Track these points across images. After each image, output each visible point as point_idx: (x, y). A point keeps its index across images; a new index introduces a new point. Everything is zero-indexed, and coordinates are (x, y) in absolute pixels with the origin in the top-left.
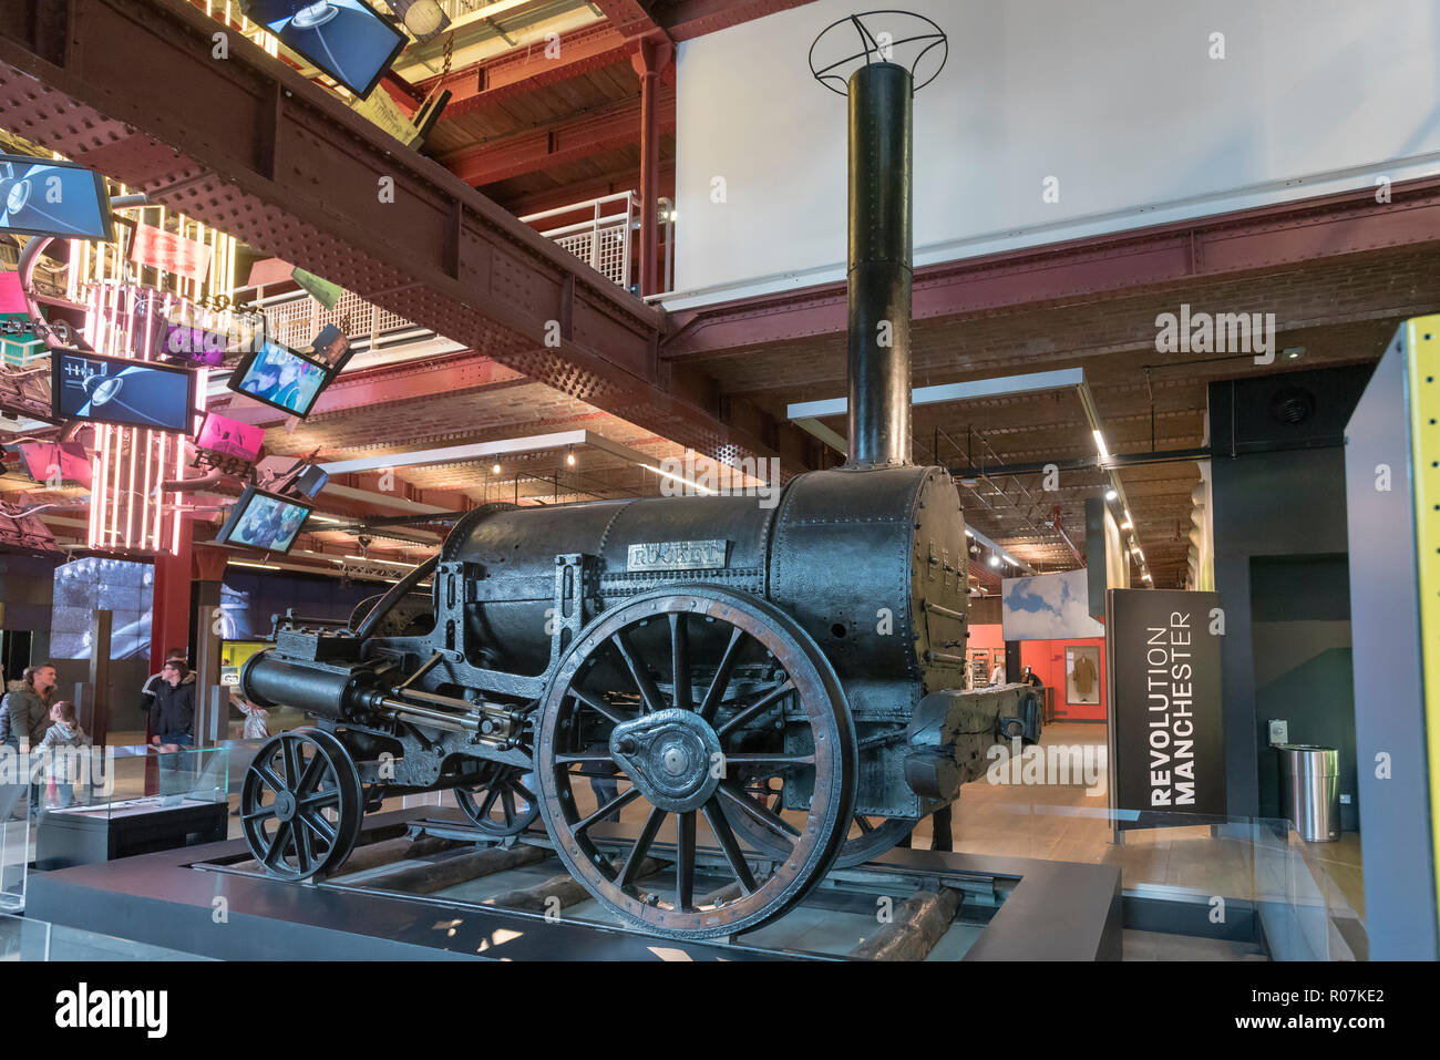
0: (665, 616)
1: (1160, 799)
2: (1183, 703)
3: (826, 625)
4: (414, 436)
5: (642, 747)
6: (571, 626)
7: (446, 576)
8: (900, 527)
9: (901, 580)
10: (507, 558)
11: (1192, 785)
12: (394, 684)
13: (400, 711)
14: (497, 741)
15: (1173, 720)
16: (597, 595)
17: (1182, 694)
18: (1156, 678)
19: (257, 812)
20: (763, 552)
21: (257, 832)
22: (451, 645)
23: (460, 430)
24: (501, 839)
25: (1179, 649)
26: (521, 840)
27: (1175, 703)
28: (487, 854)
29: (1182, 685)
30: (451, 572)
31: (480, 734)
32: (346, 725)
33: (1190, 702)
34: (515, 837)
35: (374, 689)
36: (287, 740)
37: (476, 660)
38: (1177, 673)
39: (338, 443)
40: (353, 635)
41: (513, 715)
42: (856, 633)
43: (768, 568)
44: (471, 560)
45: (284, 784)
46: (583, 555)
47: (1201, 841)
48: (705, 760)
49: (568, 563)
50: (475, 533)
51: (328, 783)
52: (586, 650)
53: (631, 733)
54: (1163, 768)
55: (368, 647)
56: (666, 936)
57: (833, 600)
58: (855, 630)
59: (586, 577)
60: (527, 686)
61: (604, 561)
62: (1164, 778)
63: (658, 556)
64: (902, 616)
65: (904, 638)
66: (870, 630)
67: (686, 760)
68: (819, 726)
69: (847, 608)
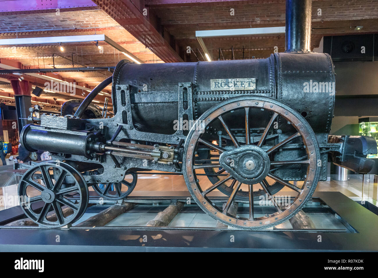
0: (243, 108)
6: (188, 114)
10: (148, 84)
14: (167, 162)
16: (196, 101)
20: (273, 84)
22: (125, 122)
23: (32, 31)
24: (116, 201)
26: (125, 201)
30: (122, 89)
34: (122, 200)
35: (100, 142)
41: (175, 150)
42: (311, 115)
43: (276, 90)
44: (130, 84)
46: (192, 83)
49: (185, 86)
52: (207, 123)
57: (303, 103)
61: (198, 86)
64: (330, 109)
65: (329, 117)
66: (317, 114)
67: (255, 165)
68: (311, 149)
69: (309, 106)
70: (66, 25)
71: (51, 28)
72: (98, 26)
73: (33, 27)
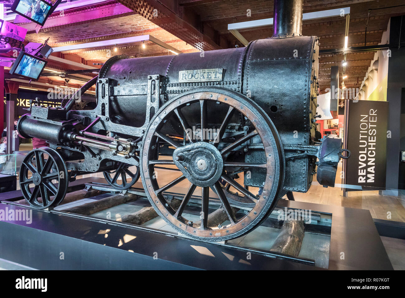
0: (198, 101)
1: (362, 180)
2: (372, 144)
3: (268, 106)
4: (85, 38)
5: (187, 158)
6: (155, 106)
7: (101, 84)
8: (305, 61)
9: (306, 85)
10: (127, 77)
11: (373, 175)
12: (80, 130)
13: (83, 141)
14: (124, 154)
15: (368, 151)
16: (165, 93)
17: (372, 141)
18: (363, 134)
19: (26, 181)
20: (240, 74)
21: (26, 189)
22: (103, 114)
23: (101, 36)
24: (121, 191)
25: (372, 123)
26: (129, 192)
27: (369, 144)
28: (116, 197)
29: (372, 137)
30: (103, 83)
31: (117, 151)
32: (61, 146)
33: (375, 144)
34: (126, 190)
35: (72, 131)
36: (37, 152)
37: (114, 120)
38: (371, 132)
39: (56, 41)
40: (63, 109)
41: (131, 143)
42: (282, 110)
43: (242, 80)
44: (111, 78)
45: (36, 170)
46: (160, 75)
47: (375, 196)
48: (215, 164)
49: (153, 78)
50: (113, 67)
51: (54, 170)
52: (163, 116)
53: (182, 152)
54: (363, 168)
55: (69, 114)
56: (197, 239)
57: (272, 95)
58: (281, 109)
59: (161, 85)
60: (137, 132)
61: (168, 78)
62: (363, 172)
63: (192, 76)
64: (305, 102)
65: (305, 112)
66: (289, 108)
67: (207, 165)
68: (269, 151)
69: (279, 99)
70: (125, 29)
71: (114, 33)
72: (149, 28)
73: (101, 33)
